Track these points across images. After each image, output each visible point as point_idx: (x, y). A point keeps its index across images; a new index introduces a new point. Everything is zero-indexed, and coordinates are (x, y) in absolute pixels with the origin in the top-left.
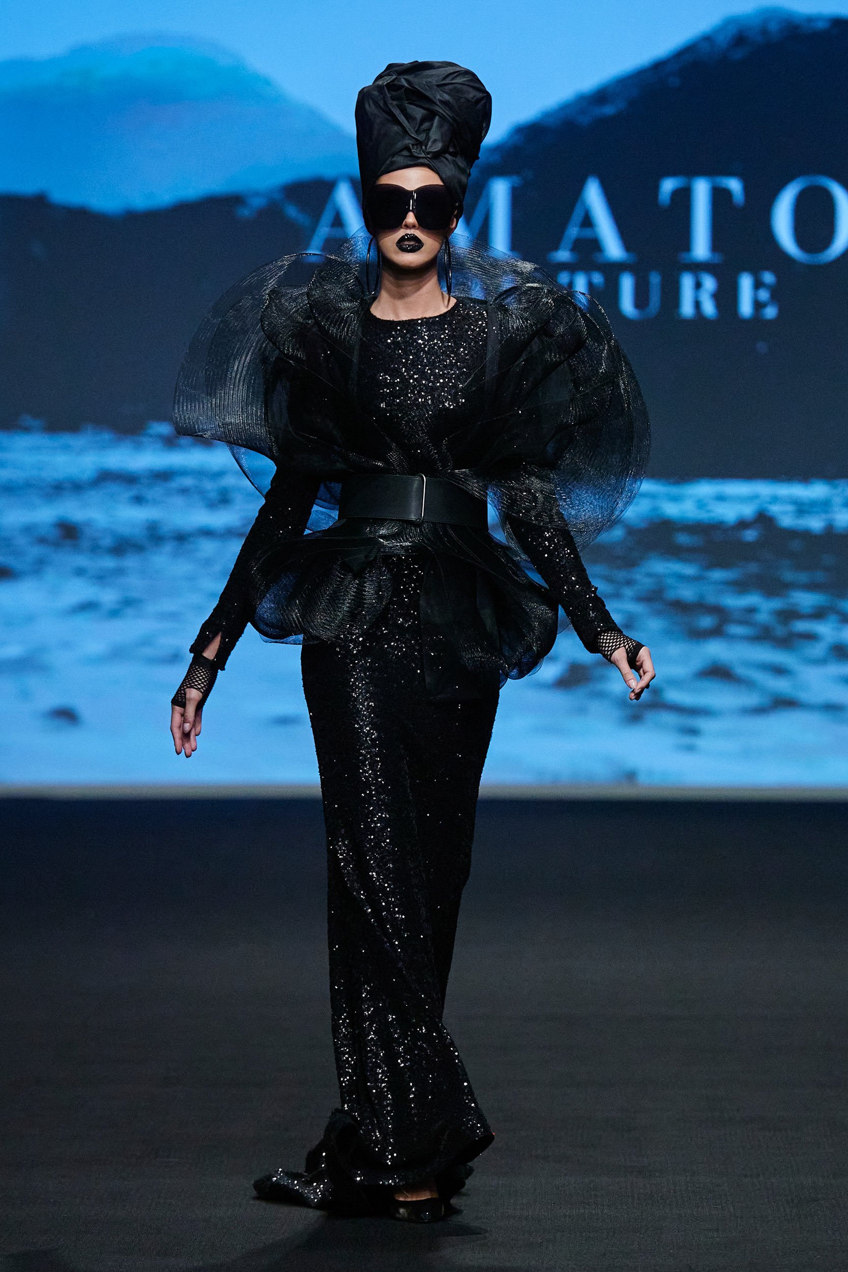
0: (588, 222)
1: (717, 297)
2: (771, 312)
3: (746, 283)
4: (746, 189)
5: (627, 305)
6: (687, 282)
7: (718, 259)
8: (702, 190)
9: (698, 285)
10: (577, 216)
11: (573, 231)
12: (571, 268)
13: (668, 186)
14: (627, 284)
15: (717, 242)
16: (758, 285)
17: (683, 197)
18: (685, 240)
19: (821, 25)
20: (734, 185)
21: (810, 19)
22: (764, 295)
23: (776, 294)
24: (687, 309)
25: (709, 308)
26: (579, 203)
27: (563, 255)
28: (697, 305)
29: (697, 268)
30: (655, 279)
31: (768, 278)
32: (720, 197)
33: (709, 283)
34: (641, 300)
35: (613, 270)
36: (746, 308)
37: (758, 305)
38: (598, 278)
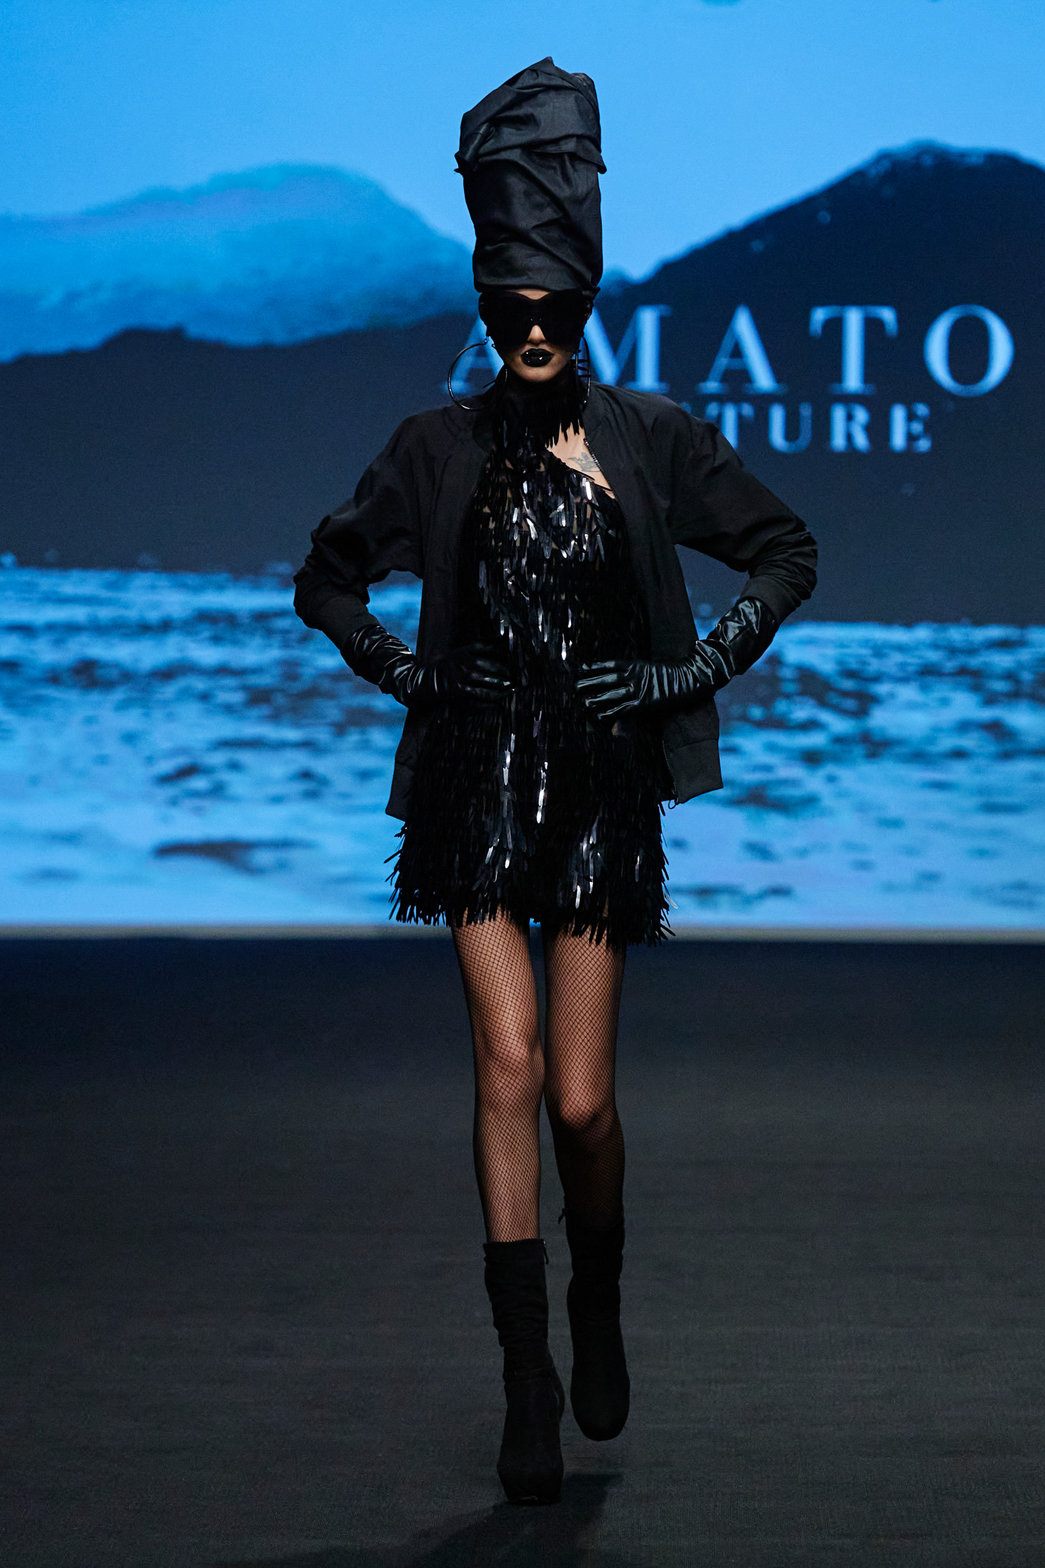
0: (737, 352)
1: (869, 429)
2: (924, 445)
3: (898, 415)
4: (900, 320)
5: (777, 437)
6: (838, 414)
7: (871, 390)
8: (854, 320)
9: (850, 417)
10: (727, 344)
11: (722, 362)
12: (721, 399)
13: (820, 315)
14: (777, 416)
15: (868, 374)
16: (911, 417)
17: (835, 327)
18: (837, 371)
19: (974, 160)
20: (888, 315)
21: (963, 155)
22: (917, 427)
23: (930, 427)
24: (839, 441)
25: (861, 441)
26: (729, 332)
27: (712, 386)
28: (849, 437)
29: (849, 400)
30: (806, 411)
31: (922, 410)
32: (872, 327)
33: (861, 415)
34: (791, 433)
35: (763, 402)
36: (898, 440)
37: (911, 438)
38: (747, 410)
